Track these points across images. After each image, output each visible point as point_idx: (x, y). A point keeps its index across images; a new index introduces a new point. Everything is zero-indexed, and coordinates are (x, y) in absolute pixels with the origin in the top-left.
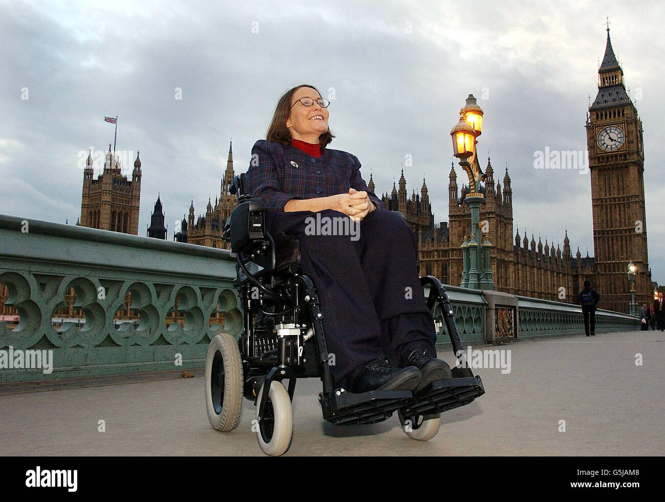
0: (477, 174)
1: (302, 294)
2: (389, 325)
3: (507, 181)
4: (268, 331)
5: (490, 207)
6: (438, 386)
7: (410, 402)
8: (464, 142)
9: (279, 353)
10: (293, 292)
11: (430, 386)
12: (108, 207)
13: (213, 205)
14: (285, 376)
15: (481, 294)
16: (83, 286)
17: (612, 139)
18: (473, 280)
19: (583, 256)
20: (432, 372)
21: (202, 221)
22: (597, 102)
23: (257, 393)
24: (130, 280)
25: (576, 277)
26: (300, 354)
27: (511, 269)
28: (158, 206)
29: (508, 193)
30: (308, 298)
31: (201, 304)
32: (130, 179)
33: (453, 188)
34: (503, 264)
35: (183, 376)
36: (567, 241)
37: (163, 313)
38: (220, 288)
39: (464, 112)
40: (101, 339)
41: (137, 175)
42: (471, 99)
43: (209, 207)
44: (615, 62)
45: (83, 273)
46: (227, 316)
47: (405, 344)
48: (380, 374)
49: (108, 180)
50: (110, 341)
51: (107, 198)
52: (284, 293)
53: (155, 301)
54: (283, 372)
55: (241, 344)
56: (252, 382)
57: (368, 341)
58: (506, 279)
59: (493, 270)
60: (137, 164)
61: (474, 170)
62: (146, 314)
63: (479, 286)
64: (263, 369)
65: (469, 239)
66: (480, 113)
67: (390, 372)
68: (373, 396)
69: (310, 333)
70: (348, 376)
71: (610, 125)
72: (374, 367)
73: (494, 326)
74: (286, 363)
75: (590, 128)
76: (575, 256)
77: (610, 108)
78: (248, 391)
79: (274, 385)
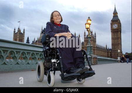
0: (90, 32)
1: (57, 53)
2: (75, 60)
3: (95, 34)
4: (49, 61)
5: (92, 39)
6: (86, 72)
7: (80, 76)
8: (88, 26)
9: (52, 66)
10: (55, 53)
11: (84, 73)
12: (18, 38)
13: (39, 38)
14: (53, 70)
15: (90, 55)
16: (12, 52)
17: (115, 26)
18: (89, 53)
19: (109, 48)
20: (85, 69)
21: (37, 41)
22: (113, 19)
23: (47, 74)
24: (22, 51)
25: (108, 53)
26: (56, 66)
27: (96, 51)
28: (28, 38)
29: (95, 36)
30: (58, 54)
31: (36, 56)
32: (23, 33)
33: (85, 35)
34: (94, 50)
35: (32, 70)
36: (106, 46)
37: (28, 58)
38: (40, 53)
39: (88, 20)
40: (16, 63)
41: (24, 32)
42: (89, 18)
43: (38, 38)
44: (116, 11)
45: (12, 50)
46: (41, 59)
47: (79, 64)
48: (73, 70)
49: (18, 33)
50: (18, 63)
51: (18, 36)
52: (53, 53)
53: (27, 56)
54: (53, 69)
55: (44, 64)
56: (46, 71)
57: (71, 63)
58: (95, 53)
59: (92, 51)
60: (24, 30)
61: (89, 31)
62: (25, 58)
63: (90, 54)
64: (48, 69)
65: (88, 45)
66: (91, 20)
67: (76, 69)
68: (72, 74)
69: (59, 61)
70: (66, 70)
71: (115, 24)
72: (72, 68)
73: (93, 61)
74: (53, 68)
75: (111, 24)
76: (108, 49)
77: (115, 20)
78: (45, 73)
79: (51, 72)
